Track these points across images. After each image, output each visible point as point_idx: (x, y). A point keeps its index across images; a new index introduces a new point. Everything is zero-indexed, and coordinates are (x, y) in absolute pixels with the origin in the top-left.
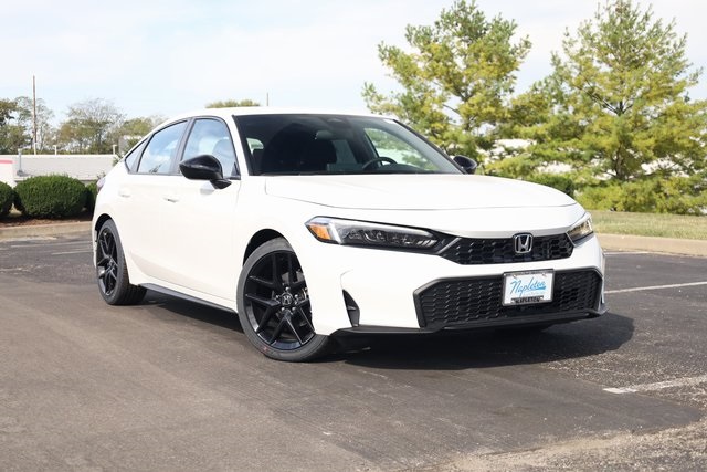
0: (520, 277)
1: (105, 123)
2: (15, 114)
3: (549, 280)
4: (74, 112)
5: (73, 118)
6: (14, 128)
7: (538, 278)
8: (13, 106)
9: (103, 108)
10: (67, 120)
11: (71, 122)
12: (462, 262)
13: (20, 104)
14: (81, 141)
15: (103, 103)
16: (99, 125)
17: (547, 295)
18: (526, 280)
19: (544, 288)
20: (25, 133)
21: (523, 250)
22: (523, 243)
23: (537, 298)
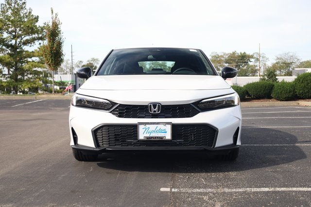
0: (148, 126)
1: (291, 63)
2: (252, 60)
3: (168, 128)
4: (278, 58)
5: (277, 61)
6: (252, 66)
7: (162, 127)
8: (252, 57)
9: (291, 56)
10: (275, 62)
11: (277, 63)
12: (120, 116)
13: (255, 56)
14: (280, 71)
15: (291, 54)
16: (289, 64)
17: (168, 136)
18: (153, 127)
19: (166, 132)
20: (257, 68)
21: (155, 111)
22: (155, 108)
23: (161, 138)
